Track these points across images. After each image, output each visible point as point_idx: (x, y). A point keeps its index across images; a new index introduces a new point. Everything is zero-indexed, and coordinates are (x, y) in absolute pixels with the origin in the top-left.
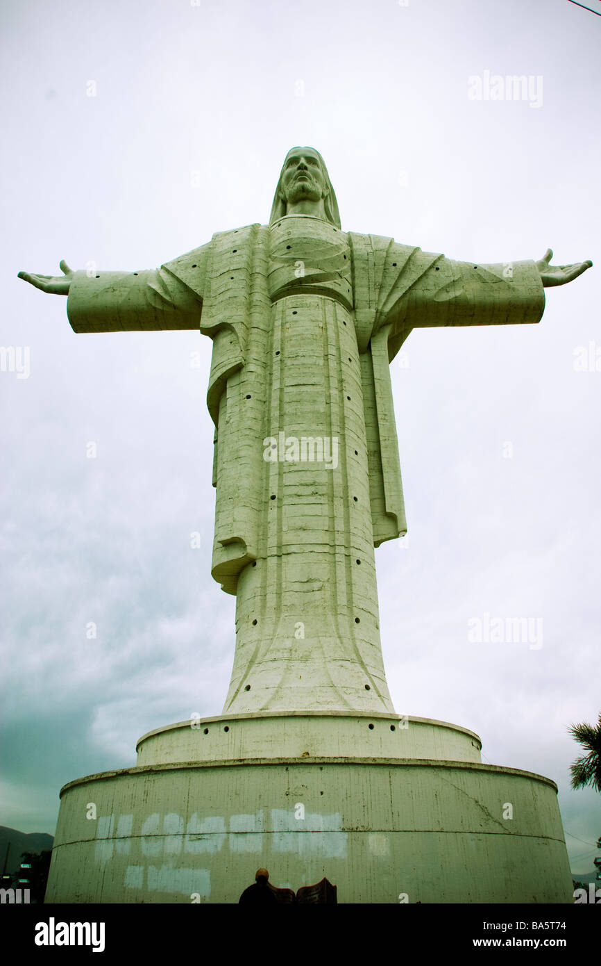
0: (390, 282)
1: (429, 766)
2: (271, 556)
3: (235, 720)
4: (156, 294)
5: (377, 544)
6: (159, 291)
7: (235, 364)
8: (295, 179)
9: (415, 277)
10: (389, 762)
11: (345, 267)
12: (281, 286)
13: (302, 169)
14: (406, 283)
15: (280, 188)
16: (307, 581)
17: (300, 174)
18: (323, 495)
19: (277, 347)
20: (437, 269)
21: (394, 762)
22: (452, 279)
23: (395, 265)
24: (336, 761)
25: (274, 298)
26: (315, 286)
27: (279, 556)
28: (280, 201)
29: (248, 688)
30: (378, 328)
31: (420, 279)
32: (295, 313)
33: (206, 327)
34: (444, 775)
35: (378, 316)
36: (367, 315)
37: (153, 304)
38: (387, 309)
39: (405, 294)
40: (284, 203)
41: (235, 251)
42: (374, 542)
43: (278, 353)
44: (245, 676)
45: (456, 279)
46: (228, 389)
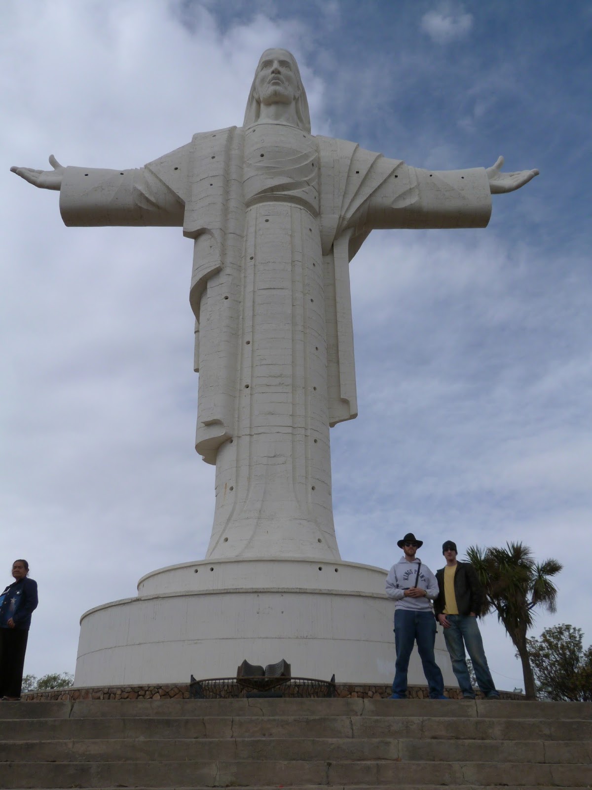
0: (353, 189)
1: (360, 596)
2: (245, 435)
3: (219, 562)
4: (142, 194)
5: (332, 425)
6: (144, 192)
7: (215, 267)
8: (269, 83)
9: (375, 184)
10: (331, 592)
11: (313, 175)
12: (255, 193)
13: (276, 74)
14: (367, 191)
15: (254, 88)
16: (274, 456)
17: (274, 78)
18: (288, 385)
19: (250, 252)
20: (396, 176)
21: (334, 593)
22: (408, 187)
23: (358, 172)
24: (293, 591)
25: (248, 204)
26: (285, 195)
27: (251, 435)
28: (255, 99)
29: (226, 540)
30: (340, 232)
31: (379, 187)
32: (267, 221)
33: (189, 231)
34: (371, 602)
35: (341, 221)
36: (331, 220)
37: (139, 204)
38: (349, 215)
39: (366, 201)
40: (259, 103)
41: (213, 157)
42: (330, 423)
43: (252, 258)
44: (224, 530)
45: (412, 186)
46: (208, 289)
